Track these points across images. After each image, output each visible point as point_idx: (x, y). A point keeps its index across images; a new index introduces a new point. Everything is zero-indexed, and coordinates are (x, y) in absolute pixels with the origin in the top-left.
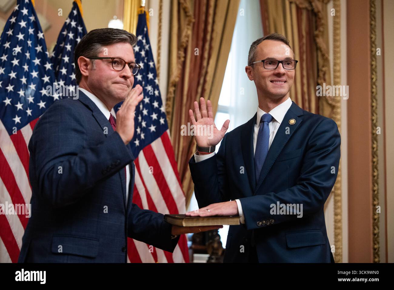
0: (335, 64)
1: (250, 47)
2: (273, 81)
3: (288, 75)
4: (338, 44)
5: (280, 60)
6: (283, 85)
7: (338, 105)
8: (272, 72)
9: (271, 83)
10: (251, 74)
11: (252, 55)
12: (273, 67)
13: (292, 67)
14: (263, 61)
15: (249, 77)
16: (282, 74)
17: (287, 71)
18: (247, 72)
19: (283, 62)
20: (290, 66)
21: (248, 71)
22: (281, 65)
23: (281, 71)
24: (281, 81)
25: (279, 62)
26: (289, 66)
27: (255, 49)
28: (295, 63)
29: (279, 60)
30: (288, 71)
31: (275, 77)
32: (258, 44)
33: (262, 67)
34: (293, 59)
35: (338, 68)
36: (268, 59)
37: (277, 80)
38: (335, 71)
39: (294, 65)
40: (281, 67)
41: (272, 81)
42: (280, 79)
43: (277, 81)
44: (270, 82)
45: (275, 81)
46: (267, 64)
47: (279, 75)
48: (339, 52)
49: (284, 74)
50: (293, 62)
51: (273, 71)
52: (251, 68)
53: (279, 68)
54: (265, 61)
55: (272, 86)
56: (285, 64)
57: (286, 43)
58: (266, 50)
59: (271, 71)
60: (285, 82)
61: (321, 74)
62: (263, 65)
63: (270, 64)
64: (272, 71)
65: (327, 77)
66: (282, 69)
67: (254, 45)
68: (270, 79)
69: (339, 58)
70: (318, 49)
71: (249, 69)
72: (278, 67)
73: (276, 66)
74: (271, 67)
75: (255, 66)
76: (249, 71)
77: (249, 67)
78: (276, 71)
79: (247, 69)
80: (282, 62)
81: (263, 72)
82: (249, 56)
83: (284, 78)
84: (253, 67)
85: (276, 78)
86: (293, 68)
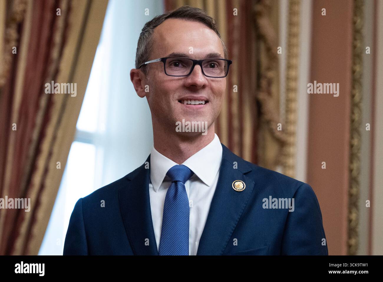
0: (289, 67)
1: (141, 31)
2: (184, 101)
3: (212, 89)
4: (295, 30)
5: (198, 59)
6: (201, 110)
7: (291, 139)
8: (181, 83)
9: (179, 104)
10: (140, 84)
11: (143, 48)
12: (183, 72)
13: (220, 74)
14: (163, 60)
15: (137, 90)
16: (200, 86)
17: (210, 81)
18: (134, 80)
19: (203, 62)
20: (217, 72)
21: (136, 78)
22: (198, 68)
23: (199, 80)
24: (199, 100)
25: (196, 62)
26: (214, 71)
27: (148, 36)
28: (227, 65)
29: (194, 58)
30: (212, 81)
31: (187, 91)
32: (155, 27)
33: (161, 71)
34: (223, 56)
35: (293, 73)
36: (174, 55)
37: (191, 98)
38: (288, 79)
39: (225, 69)
40: (197, 71)
41: (181, 101)
42: (196, 96)
43: (191, 100)
44: (177, 102)
45: (187, 100)
46: (171, 65)
47: (194, 88)
48: (297, 45)
49: (204, 87)
50: (223, 64)
51: (183, 80)
52: (141, 73)
53: (195, 75)
54: (168, 60)
55: (181, 110)
56: (207, 66)
57: (210, 25)
58: (170, 39)
59: (179, 79)
60: (207, 102)
61: (264, 83)
62: (163, 68)
63: (176, 65)
64: (181, 79)
65: (274, 89)
66: (200, 77)
67: (149, 28)
68: (177, 96)
69: (296, 56)
70: (261, 37)
71: (138, 75)
72: (192, 73)
73: (189, 71)
74: (179, 72)
75: (148, 69)
76: (138, 78)
77: (137, 71)
78: (189, 81)
79: (133, 75)
80: (200, 63)
81: (164, 82)
82: (138, 49)
83: (204, 94)
84: (145, 71)
85: (188, 95)
86: (223, 74)
